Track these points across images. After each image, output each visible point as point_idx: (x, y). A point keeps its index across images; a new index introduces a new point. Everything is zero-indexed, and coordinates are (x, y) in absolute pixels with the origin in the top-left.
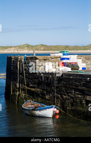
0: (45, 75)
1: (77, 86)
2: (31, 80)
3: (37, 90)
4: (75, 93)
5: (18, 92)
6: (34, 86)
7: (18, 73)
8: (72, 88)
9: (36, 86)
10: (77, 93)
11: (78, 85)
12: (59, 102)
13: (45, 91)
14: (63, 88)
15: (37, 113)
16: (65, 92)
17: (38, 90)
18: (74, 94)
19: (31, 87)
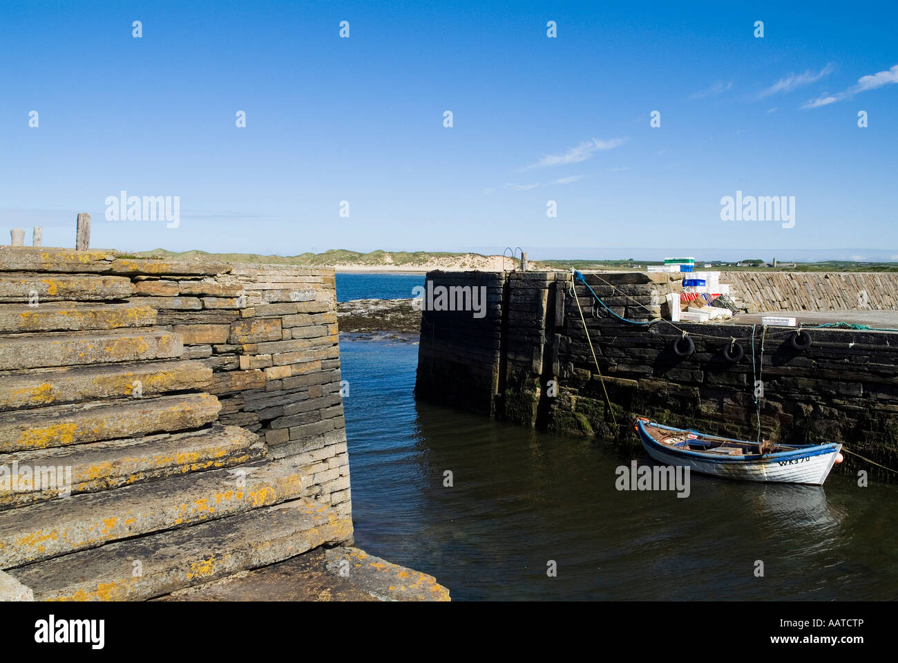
0: (699, 336)
1: (885, 375)
2: (616, 350)
3: (655, 383)
4: (865, 396)
5: (538, 390)
6: (634, 370)
7: (543, 326)
8: (856, 381)
9: (648, 369)
10: (881, 396)
11: (890, 372)
12: (774, 425)
13: (697, 388)
14: (803, 381)
15: (764, 471)
16: (811, 394)
17: (661, 383)
18: (865, 402)
19: (620, 374)
